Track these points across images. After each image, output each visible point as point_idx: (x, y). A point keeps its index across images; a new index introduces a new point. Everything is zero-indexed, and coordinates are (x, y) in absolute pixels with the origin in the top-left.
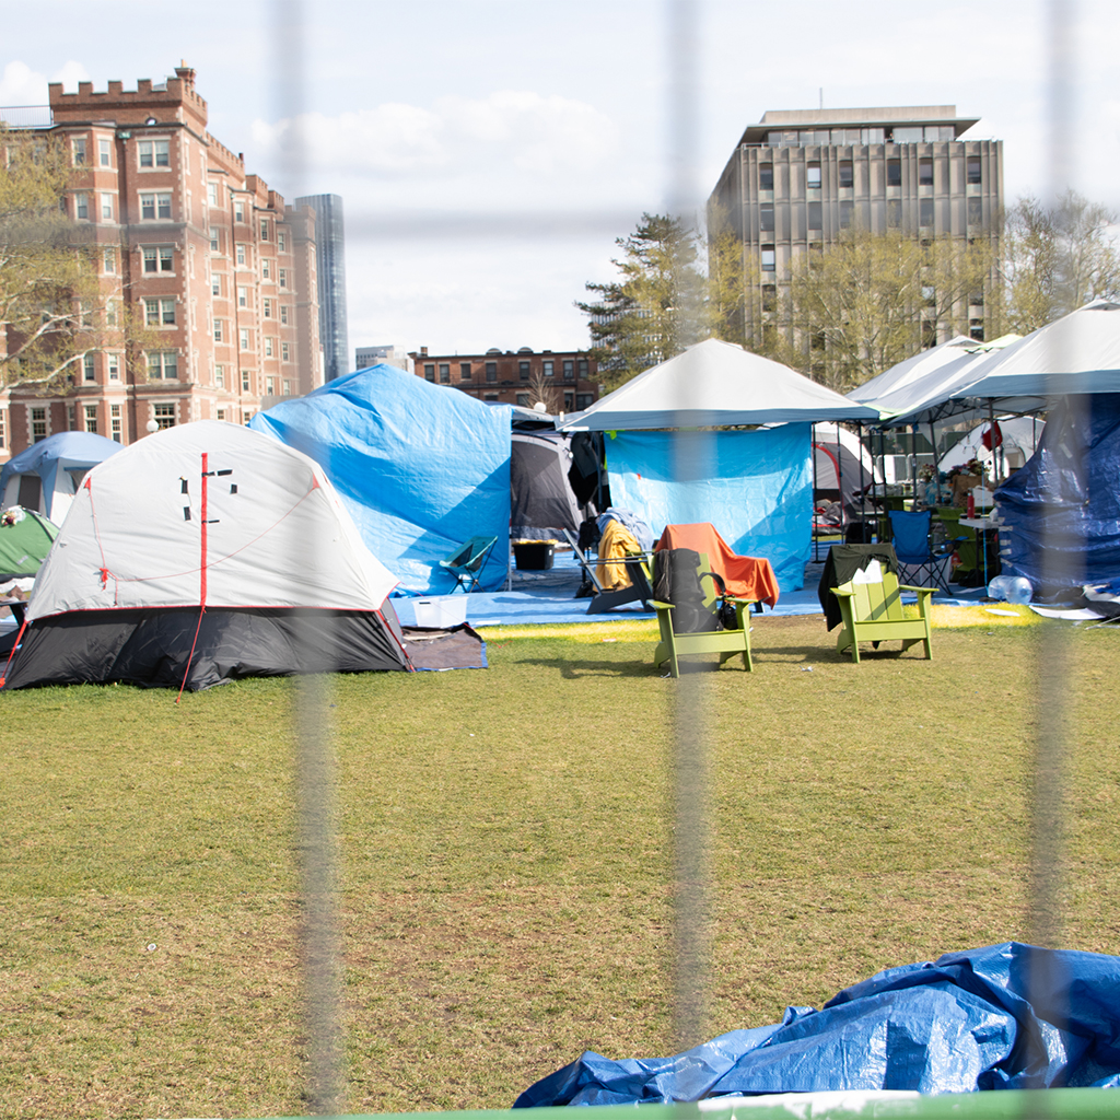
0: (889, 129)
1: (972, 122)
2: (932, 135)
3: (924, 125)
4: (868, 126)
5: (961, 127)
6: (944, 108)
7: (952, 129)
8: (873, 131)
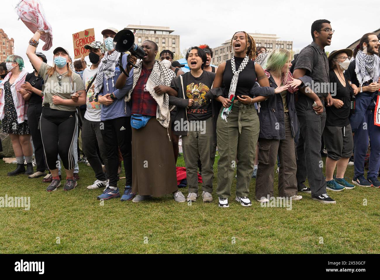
0: (155, 31)
1: (173, 31)
2: (164, 33)
3: (163, 31)
4: (151, 30)
5: (170, 32)
6: (167, 28)
7: (169, 32)
8: (152, 31)
